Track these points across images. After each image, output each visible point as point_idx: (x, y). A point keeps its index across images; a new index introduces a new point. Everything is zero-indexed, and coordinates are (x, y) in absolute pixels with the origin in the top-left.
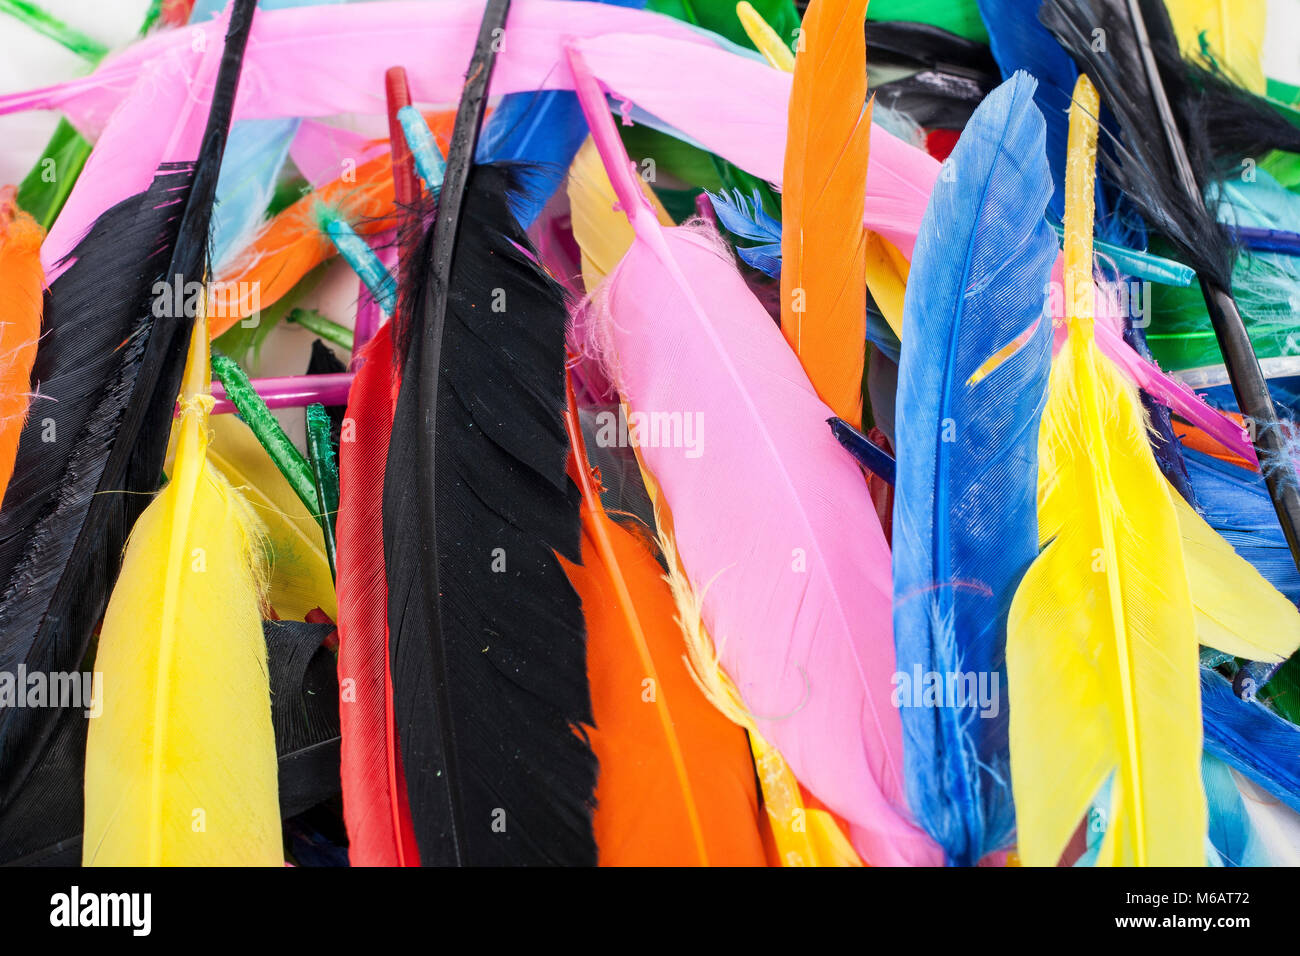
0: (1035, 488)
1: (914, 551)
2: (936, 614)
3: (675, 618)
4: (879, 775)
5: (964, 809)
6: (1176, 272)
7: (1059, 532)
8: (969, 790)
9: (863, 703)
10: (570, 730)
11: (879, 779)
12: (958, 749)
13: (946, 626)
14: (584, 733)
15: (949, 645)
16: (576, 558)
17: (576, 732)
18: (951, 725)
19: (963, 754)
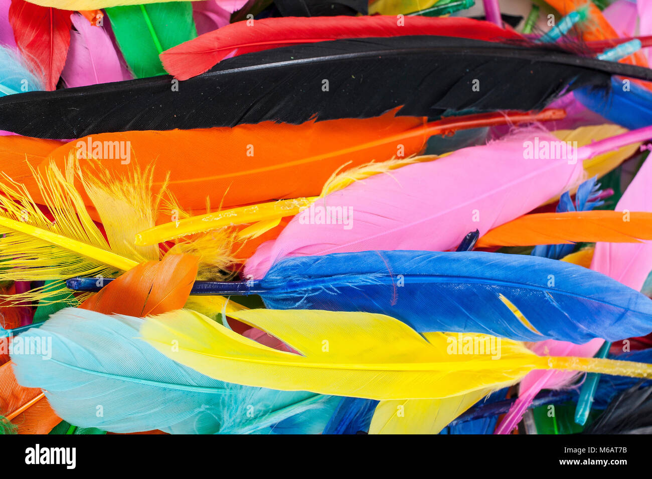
0: (452, 331)
1: (407, 264)
2: (379, 275)
3: (373, 161)
4: (299, 251)
5: (283, 288)
6: (582, 415)
7: (431, 344)
8: (293, 290)
9: (335, 244)
10: (315, 113)
11: (297, 251)
12: (312, 285)
13: (372, 280)
14: (313, 118)
15: (363, 281)
16: (399, 114)
17: (314, 115)
18: (323, 282)
19: (310, 288)
